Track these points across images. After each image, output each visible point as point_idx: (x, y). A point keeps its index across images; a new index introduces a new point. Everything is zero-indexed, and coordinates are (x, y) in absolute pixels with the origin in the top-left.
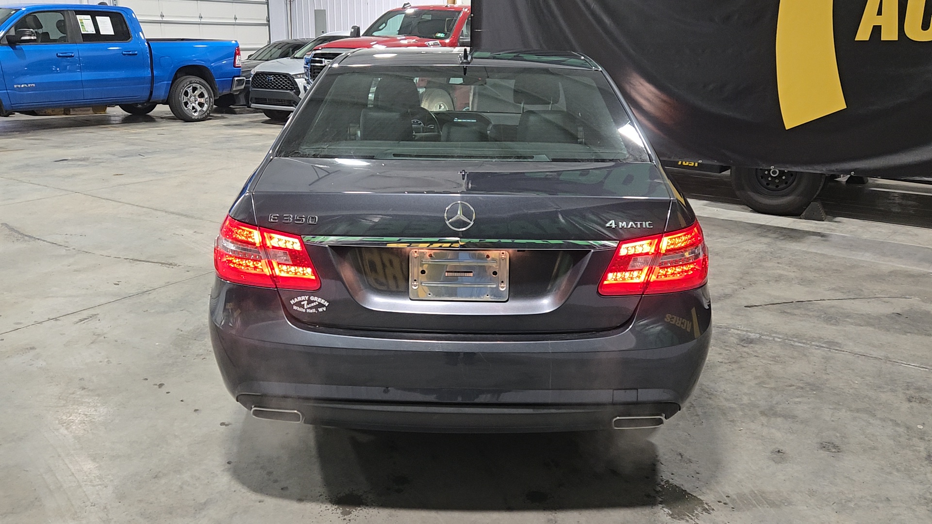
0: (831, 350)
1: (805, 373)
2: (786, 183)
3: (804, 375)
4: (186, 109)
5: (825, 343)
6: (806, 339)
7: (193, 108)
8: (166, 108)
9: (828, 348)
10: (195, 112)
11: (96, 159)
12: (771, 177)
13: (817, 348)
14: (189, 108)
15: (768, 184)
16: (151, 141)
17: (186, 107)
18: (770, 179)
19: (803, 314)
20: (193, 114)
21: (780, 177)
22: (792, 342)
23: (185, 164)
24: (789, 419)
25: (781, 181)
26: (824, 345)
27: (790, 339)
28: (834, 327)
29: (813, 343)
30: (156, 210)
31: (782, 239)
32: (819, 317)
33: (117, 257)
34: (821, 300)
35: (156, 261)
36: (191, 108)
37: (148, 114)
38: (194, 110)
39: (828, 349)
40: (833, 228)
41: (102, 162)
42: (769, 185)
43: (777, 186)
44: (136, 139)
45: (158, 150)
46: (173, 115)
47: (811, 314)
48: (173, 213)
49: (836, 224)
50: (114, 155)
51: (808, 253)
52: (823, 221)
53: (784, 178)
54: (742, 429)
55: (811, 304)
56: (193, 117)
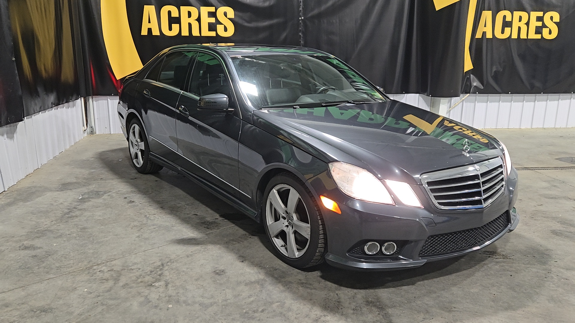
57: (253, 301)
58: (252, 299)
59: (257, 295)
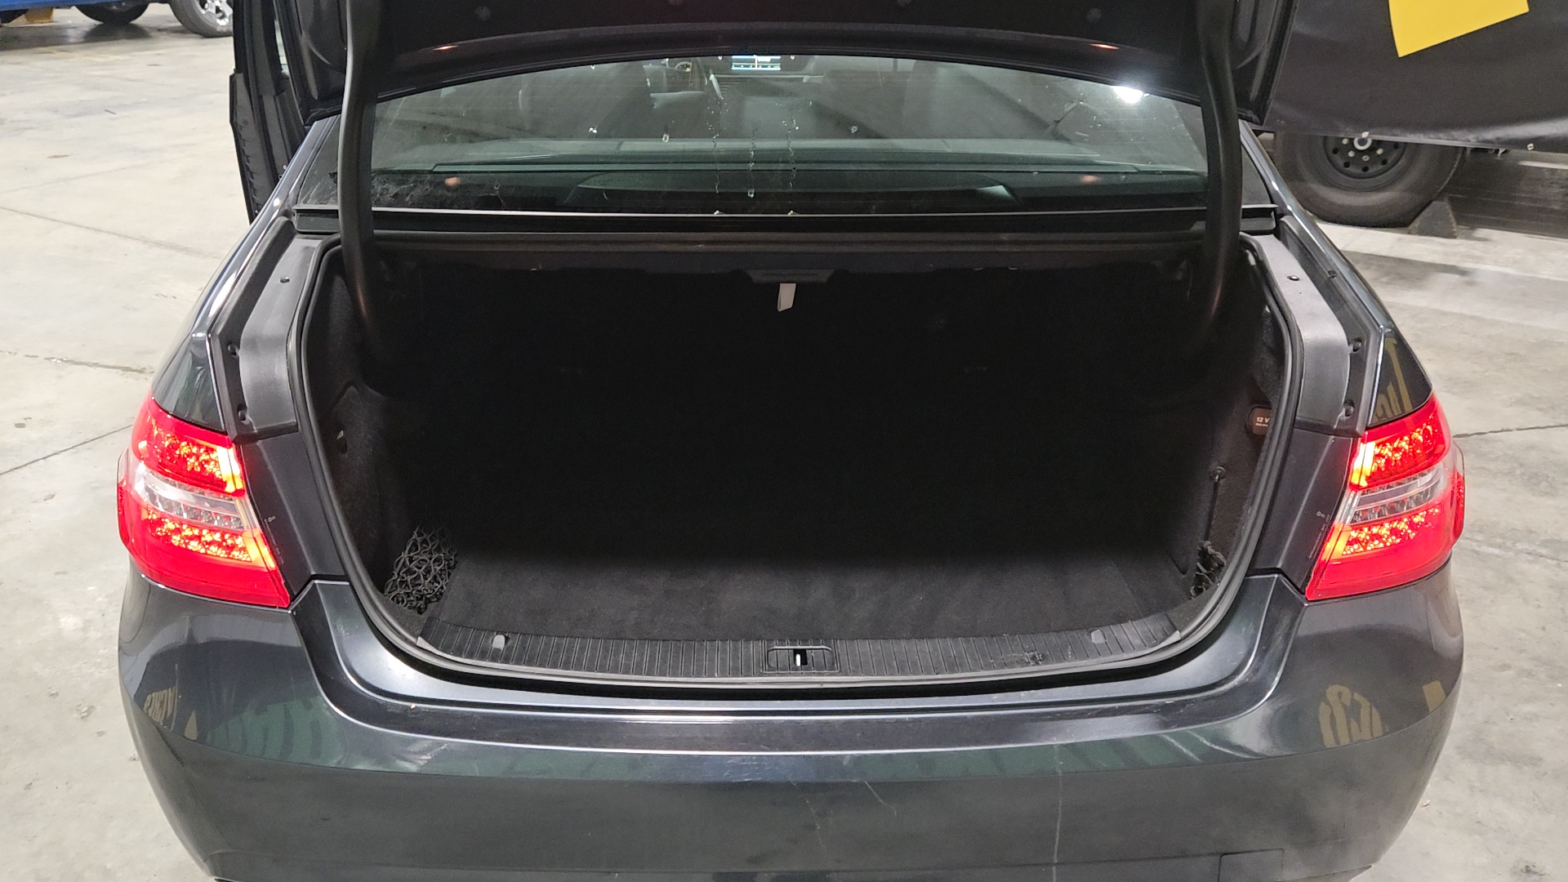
0: (1562, 564)
1: (1524, 631)
2: (1384, 162)
3: (1523, 635)
4: (203, 12)
5: (1545, 544)
6: (1502, 536)
7: (218, 10)
8: (165, 10)
9: (1553, 559)
10: (222, 18)
11: (19, 121)
12: (1356, 151)
13: (1530, 558)
14: (209, 10)
15: (1347, 165)
16: (133, 80)
17: (203, 7)
18: (1351, 154)
19: (1476, 468)
20: (219, 21)
21: (1372, 149)
22: (1474, 544)
23: (194, 129)
24: (1526, 768)
25: (1376, 160)
26: (1544, 551)
27: (1469, 536)
28: (1551, 502)
29: (1519, 546)
30: (126, 237)
31: (1387, 283)
32: (1510, 473)
33: (30, 355)
34: (1502, 431)
35: (112, 364)
36: (214, 11)
37: (134, 22)
38: (220, 14)
39: (1555, 562)
40: (1477, 253)
41: (31, 128)
42: (1348, 167)
43: (1366, 169)
44: (103, 76)
45: (144, 100)
46: (179, 24)
47: (1492, 466)
48: (159, 244)
49: (1479, 244)
50: (56, 111)
51: (1445, 314)
52: (1455, 237)
53: (1380, 152)
54: (1428, 801)
55: (1487, 441)
56: (219, 29)
57: (1528, 701)
58: (1529, 708)
59: (1508, 714)
